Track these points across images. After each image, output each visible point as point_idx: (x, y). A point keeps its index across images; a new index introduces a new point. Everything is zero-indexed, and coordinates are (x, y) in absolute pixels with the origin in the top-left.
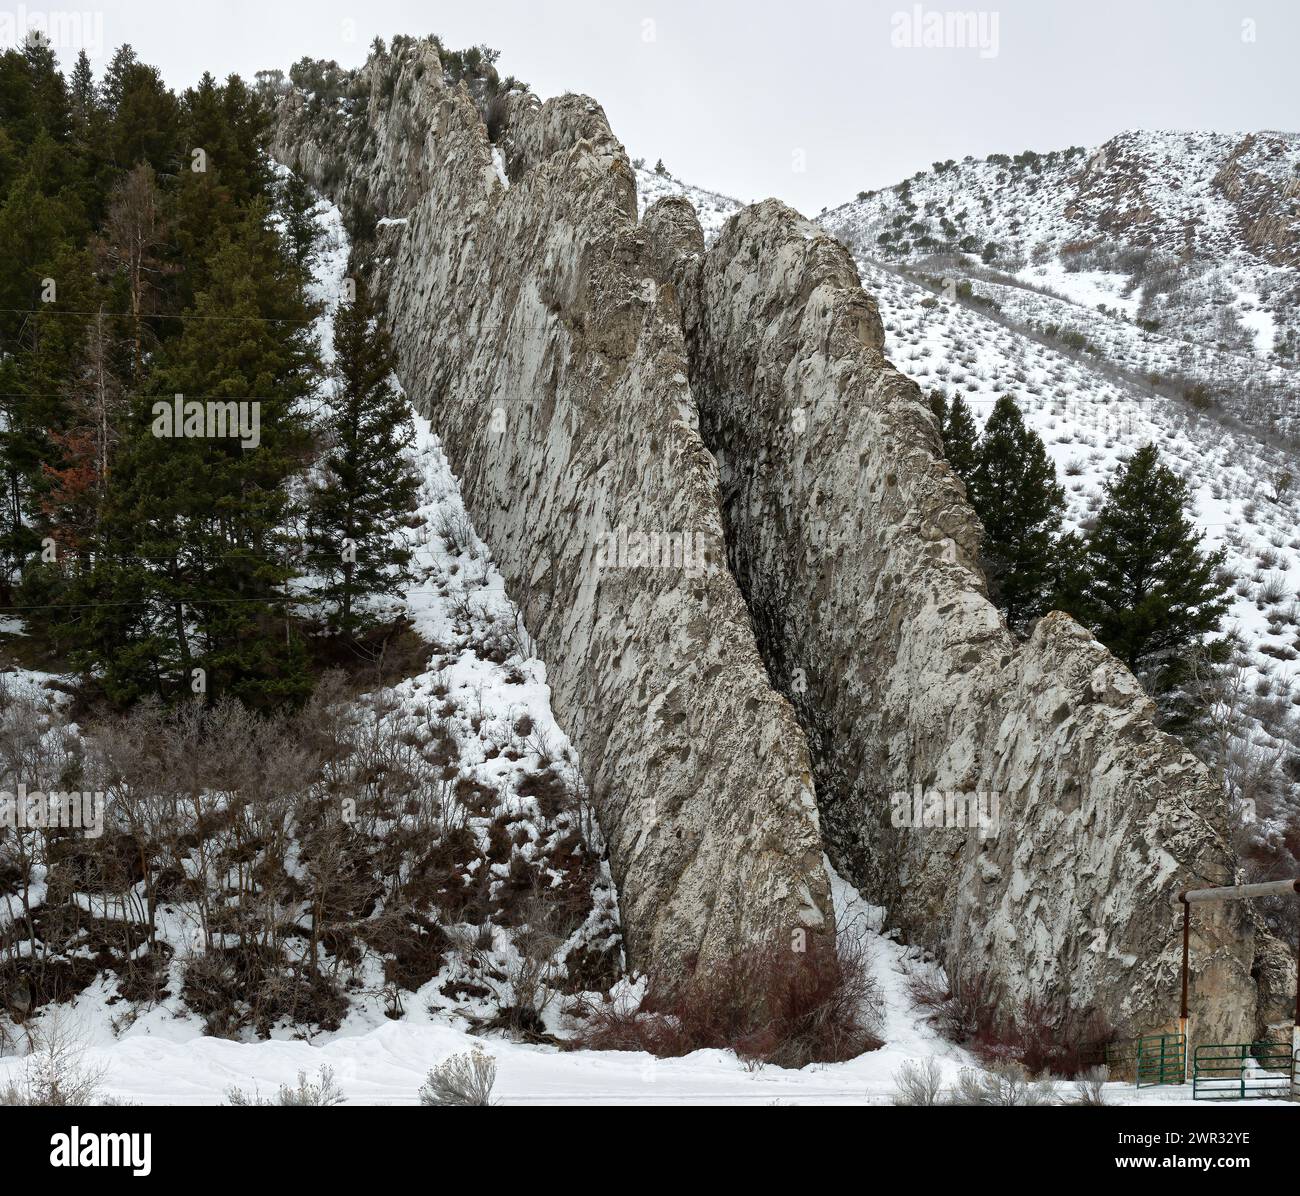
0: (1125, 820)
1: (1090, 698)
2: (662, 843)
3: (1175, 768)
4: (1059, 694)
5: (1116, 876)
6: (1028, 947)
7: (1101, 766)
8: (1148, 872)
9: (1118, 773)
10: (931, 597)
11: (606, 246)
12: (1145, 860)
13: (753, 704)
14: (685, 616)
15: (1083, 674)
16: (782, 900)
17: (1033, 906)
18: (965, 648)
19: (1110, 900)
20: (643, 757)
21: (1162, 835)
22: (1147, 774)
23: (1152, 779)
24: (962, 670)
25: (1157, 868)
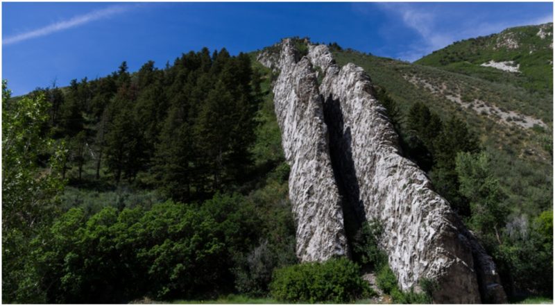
0: (420, 218)
1: (411, 182)
2: (306, 230)
3: (433, 201)
4: (404, 182)
5: (419, 237)
6: (403, 260)
7: (413, 202)
8: (427, 235)
9: (417, 204)
10: (382, 156)
11: (305, 79)
12: (426, 231)
13: (329, 189)
14: (314, 166)
15: (409, 175)
16: (330, 247)
17: (403, 246)
18: (392, 169)
19: (419, 243)
20: (303, 205)
21: (430, 222)
22: (424, 204)
23: (426, 205)
24: (391, 175)
25: (429, 233)
